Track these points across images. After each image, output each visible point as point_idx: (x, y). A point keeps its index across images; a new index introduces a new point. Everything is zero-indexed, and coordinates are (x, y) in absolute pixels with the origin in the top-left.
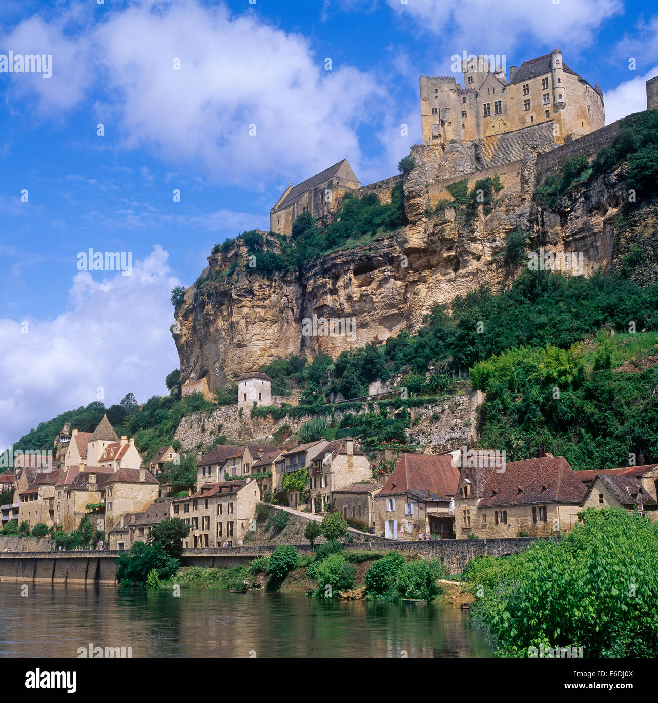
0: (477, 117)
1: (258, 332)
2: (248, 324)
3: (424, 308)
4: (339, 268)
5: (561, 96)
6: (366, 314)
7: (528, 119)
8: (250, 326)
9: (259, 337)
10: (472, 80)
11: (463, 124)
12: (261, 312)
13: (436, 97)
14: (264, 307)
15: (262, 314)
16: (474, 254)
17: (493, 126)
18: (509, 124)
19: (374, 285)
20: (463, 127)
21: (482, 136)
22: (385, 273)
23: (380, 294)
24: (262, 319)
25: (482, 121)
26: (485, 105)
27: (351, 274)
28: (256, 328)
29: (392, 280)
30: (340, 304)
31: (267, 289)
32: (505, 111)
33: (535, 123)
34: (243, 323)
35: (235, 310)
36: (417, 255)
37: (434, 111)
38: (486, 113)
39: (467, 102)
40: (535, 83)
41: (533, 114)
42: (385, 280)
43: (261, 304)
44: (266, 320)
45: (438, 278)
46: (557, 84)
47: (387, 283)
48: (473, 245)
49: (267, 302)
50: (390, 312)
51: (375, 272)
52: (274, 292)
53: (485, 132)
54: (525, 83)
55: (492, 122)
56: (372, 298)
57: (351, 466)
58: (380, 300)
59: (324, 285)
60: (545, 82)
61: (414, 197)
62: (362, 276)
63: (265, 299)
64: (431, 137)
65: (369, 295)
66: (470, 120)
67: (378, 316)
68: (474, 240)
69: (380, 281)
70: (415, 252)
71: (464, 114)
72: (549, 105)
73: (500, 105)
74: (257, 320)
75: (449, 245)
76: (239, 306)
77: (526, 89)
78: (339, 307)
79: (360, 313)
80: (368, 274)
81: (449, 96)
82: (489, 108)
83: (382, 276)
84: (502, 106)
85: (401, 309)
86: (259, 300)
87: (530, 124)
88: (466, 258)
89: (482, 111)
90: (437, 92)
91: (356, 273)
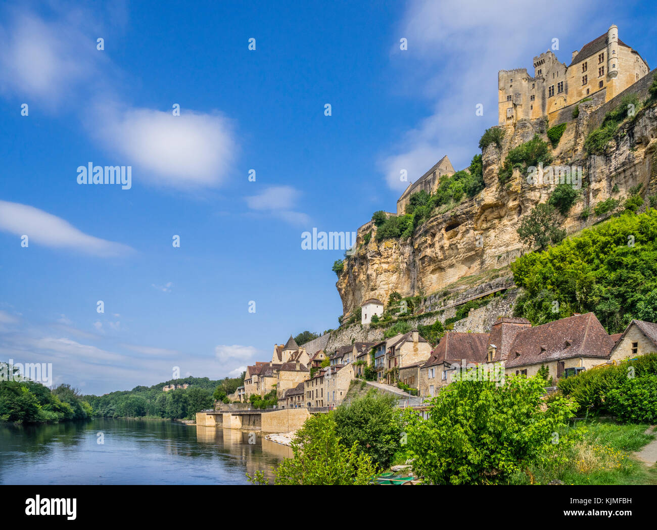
0: (543, 98)
1: (384, 280)
2: (377, 275)
3: (493, 247)
4: (435, 228)
5: (614, 66)
6: (453, 258)
7: (584, 92)
8: (379, 276)
9: (384, 282)
10: (541, 72)
11: (532, 106)
12: (385, 266)
13: (511, 86)
14: (388, 263)
15: (387, 268)
16: (532, 201)
17: (556, 104)
18: (568, 100)
19: (459, 236)
20: (532, 109)
21: (546, 114)
22: (467, 226)
23: (463, 242)
24: (387, 271)
25: (547, 101)
26: (550, 88)
27: (443, 231)
28: (382, 277)
29: (472, 231)
30: (436, 253)
31: (390, 251)
32: (566, 90)
33: (590, 94)
34: (374, 274)
35: (370, 267)
36: (490, 210)
37: (509, 98)
38: (550, 94)
39: (536, 87)
40: (592, 61)
41: (589, 87)
42: (467, 231)
43: (386, 260)
44: (389, 271)
45: (505, 224)
46: (611, 56)
47: (468, 233)
48: (532, 193)
49: (389, 260)
50: (470, 254)
51: (460, 226)
52: (394, 252)
53: (549, 110)
54: (583, 62)
55: (554, 101)
56: (457, 246)
57: (416, 350)
58: (462, 246)
59: (426, 242)
60: (601, 58)
61: (489, 165)
62: (451, 232)
63: (388, 257)
64: (506, 119)
65: (455, 244)
66: (537, 102)
67: (461, 258)
68: (533, 189)
69: (463, 232)
70: (489, 208)
71: (533, 98)
72: (603, 77)
73: (562, 85)
74: (383, 272)
75: (514, 197)
76: (372, 263)
77: (585, 67)
78: (435, 256)
79: (449, 258)
80: (455, 229)
81: (521, 83)
82: (553, 89)
83: (464, 229)
84: (564, 85)
85: (477, 250)
86: (385, 258)
87: (586, 95)
88: (527, 205)
89: (547, 93)
90: (512, 82)
91: (447, 230)
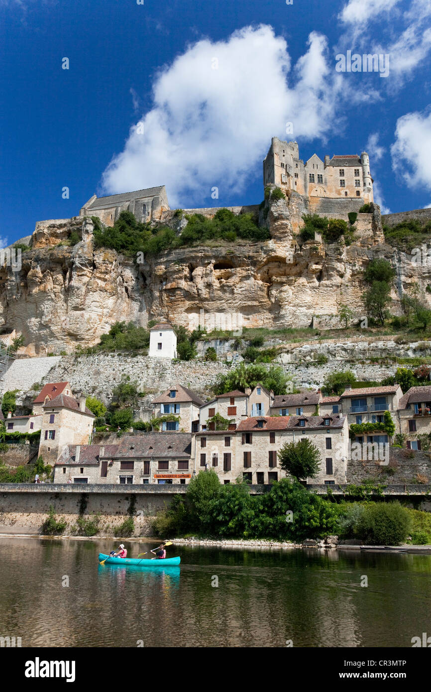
0: (305, 180)
1: (98, 300)
2: (88, 291)
3: (291, 304)
5: (369, 184)
6: (223, 301)
7: (343, 193)
8: (91, 293)
9: (98, 304)
11: (296, 182)
12: (101, 283)
13: (284, 156)
14: (105, 280)
15: (104, 286)
16: (338, 271)
17: (316, 191)
18: (328, 192)
19: (235, 279)
20: (296, 184)
21: (307, 196)
22: (249, 272)
23: (241, 288)
24: (103, 290)
25: (309, 184)
26: (311, 175)
27: (210, 267)
28: (96, 296)
29: (252, 279)
30: (198, 289)
31: (110, 266)
33: (348, 197)
34: (84, 289)
35: (75, 277)
36: (277, 264)
37: (282, 165)
38: (311, 180)
39: (299, 168)
40: (349, 171)
41: (347, 191)
42: (247, 277)
43: (102, 276)
44: (106, 291)
45: (304, 284)
46: (367, 175)
47: (248, 280)
48: (339, 265)
49: (107, 277)
50: (249, 303)
51: (238, 269)
52: (113, 270)
53: (310, 193)
54: (341, 168)
55: (315, 188)
56: (233, 289)
58: (240, 292)
59: (179, 271)
60: (357, 172)
62: (223, 271)
63: (107, 273)
64: (281, 182)
65: (231, 286)
66: (300, 181)
67: (237, 304)
68: (340, 261)
69: (242, 277)
70: (276, 261)
71: (296, 175)
72: (359, 188)
73: (322, 178)
74: (98, 289)
75: (317, 261)
76: (80, 274)
77: (342, 173)
78: (196, 291)
79: (217, 299)
80: (229, 270)
81: (290, 158)
82: (314, 178)
83: (245, 273)
84: (323, 179)
85: (261, 302)
86: (101, 273)
87: (344, 196)
88: (331, 273)
89: (308, 178)
90: (284, 152)
91: (216, 267)
